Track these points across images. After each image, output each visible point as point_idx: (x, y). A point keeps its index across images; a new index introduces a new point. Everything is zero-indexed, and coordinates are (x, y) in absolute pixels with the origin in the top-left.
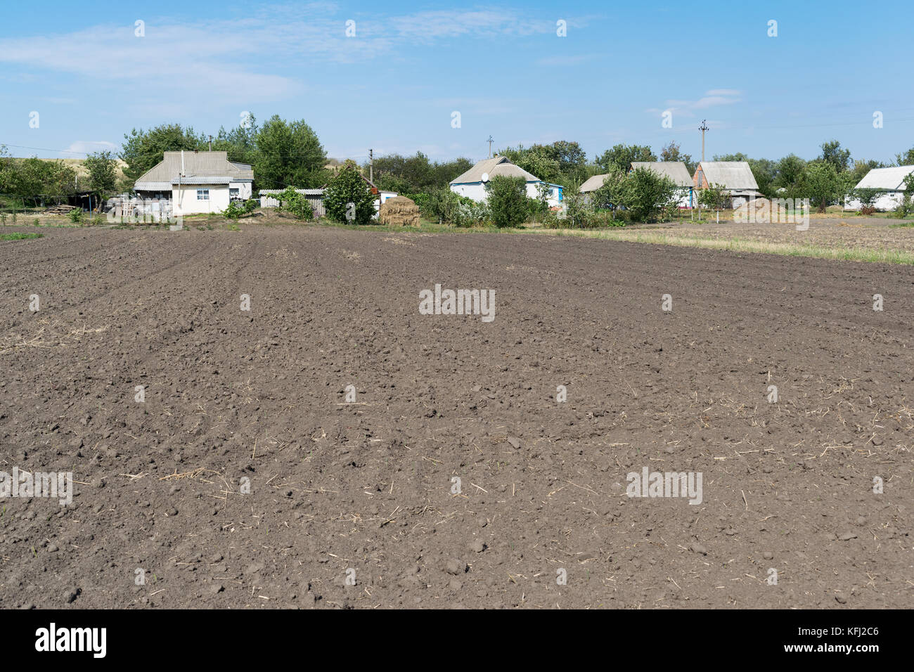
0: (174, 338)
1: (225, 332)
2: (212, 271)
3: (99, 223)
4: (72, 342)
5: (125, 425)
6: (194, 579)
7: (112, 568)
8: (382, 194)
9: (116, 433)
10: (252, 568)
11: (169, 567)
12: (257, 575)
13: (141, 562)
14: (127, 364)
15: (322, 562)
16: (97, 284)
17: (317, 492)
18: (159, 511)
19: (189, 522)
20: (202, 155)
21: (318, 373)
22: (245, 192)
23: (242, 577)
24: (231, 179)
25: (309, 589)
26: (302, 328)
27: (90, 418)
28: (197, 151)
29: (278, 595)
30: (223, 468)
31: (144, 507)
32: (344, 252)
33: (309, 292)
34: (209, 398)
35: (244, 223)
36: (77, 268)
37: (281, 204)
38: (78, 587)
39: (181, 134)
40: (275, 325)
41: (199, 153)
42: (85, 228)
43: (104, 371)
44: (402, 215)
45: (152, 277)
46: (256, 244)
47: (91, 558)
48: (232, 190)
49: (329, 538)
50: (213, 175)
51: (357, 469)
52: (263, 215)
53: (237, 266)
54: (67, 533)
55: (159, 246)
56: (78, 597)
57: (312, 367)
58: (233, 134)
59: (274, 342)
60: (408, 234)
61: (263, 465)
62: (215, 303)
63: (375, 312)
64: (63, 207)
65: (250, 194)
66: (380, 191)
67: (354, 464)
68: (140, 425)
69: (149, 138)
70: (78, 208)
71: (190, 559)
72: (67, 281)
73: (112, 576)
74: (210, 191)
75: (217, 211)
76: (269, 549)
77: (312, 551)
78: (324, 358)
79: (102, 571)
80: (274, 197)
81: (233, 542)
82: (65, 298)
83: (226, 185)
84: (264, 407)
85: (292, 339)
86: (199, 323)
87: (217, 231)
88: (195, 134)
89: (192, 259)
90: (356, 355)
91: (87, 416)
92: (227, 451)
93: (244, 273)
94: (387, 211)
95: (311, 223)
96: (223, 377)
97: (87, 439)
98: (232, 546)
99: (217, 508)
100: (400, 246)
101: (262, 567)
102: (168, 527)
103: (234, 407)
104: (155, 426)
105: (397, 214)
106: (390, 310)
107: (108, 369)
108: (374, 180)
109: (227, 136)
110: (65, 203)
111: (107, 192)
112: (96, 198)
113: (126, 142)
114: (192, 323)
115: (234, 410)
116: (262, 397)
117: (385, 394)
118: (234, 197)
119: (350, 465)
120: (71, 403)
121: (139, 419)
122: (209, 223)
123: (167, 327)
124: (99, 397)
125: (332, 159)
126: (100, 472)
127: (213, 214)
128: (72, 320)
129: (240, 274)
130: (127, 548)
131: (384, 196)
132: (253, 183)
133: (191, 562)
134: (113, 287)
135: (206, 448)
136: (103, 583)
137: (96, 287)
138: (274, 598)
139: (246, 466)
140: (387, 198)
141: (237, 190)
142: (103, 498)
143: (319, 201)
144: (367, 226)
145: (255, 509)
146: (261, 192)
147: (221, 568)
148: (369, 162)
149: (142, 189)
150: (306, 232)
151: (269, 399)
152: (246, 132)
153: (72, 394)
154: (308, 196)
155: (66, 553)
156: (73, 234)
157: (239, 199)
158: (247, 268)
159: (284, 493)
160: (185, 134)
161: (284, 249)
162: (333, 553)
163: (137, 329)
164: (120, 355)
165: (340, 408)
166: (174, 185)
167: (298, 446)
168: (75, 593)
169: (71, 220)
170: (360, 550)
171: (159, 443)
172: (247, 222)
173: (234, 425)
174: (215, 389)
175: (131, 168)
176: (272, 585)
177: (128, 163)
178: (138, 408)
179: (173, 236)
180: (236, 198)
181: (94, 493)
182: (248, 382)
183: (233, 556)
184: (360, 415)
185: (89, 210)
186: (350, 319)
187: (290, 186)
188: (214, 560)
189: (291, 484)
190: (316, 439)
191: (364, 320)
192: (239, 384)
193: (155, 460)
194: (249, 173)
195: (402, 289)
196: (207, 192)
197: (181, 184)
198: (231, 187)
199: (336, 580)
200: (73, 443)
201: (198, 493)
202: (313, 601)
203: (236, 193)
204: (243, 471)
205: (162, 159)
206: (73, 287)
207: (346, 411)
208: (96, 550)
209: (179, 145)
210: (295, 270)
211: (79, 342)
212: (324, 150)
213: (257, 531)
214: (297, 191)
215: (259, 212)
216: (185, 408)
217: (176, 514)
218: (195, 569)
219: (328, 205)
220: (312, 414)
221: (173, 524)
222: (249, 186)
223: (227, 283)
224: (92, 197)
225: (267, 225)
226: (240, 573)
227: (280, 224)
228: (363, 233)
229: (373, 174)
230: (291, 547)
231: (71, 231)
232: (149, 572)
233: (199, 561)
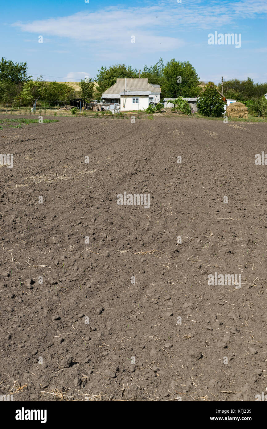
0: (129, 177)
1: (153, 175)
2: (142, 141)
3: (85, 115)
4: (80, 178)
5: (112, 223)
6: (158, 308)
7: (117, 299)
8: (228, 101)
9: (109, 227)
10: (186, 305)
11: (144, 301)
12: (189, 309)
13: (131, 297)
14: (108, 191)
15: (221, 305)
16: (87, 147)
17: (214, 267)
18: (136, 270)
19: (151, 277)
20: (135, 80)
21: (204, 200)
22: (157, 99)
23: (181, 309)
24: (150, 92)
25: (216, 319)
26: (192, 174)
27: (96, 219)
28: (133, 78)
29: (200, 320)
30: (164, 250)
31: (129, 268)
32: (208, 132)
33: (192, 154)
34: (151, 211)
35: (156, 116)
36: (76, 138)
37: (175, 106)
38: (103, 307)
39: (125, 69)
40: (177, 172)
41: (134, 79)
42: (78, 118)
43: (98, 194)
44: (238, 112)
45: (112, 144)
46: (162, 127)
47: (107, 292)
48: (150, 98)
49: (223, 292)
50: (141, 90)
51: (232, 255)
52: (165, 112)
53: (154, 139)
54: (94, 279)
55: (114, 127)
56: (103, 312)
57: (200, 197)
58: (151, 69)
59: (179, 182)
60: (242, 123)
61: (184, 249)
62: (146, 159)
63: (228, 166)
64: (68, 106)
65: (159, 100)
66: (227, 99)
67: (230, 252)
68: (120, 224)
69: (109, 71)
70: (75, 108)
71: (154, 297)
72: (73, 145)
73: (118, 303)
74: (139, 99)
75: (142, 109)
76: (193, 295)
77: (215, 298)
78: (206, 191)
79: (113, 300)
80: (172, 102)
81: (174, 290)
82: (73, 154)
83: (147, 96)
84: (180, 218)
85: (188, 180)
86: (139, 170)
87: (142, 119)
88: (133, 69)
89: (131, 135)
90: (222, 191)
91: (94, 218)
92: (164, 241)
93: (158, 142)
94: (230, 110)
95: (190, 116)
96: (156, 200)
97: (96, 230)
98: (174, 292)
99: (164, 271)
100: (237, 130)
101: (191, 305)
102: (141, 279)
103: (165, 217)
104: (127, 224)
105: (236, 112)
106: (236, 165)
107: (99, 193)
108: (223, 93)
109: (148, 70)
110: (69, 105)
111: (89, 99)
112: (83, 102)
113: (99, 74)
114: (136, 170)
115: (164, 219)
116: (178, 212)
117: (241, 214)
118: (151, 102)
119: (228, 252)
120: (86, 211)
121: (119, 221)
122: (138, 115)
123: (125, 171)
124: (98, 208)
125: (202, 82)
126: (105, 248)
127: (140, 111)
128: (78, 166)
129: (156, 143)
130: (123, 289)
131: (229, 102)
132: (161, 95)
133: (155, 299)
134: (95, 149)
135: (154, 239)
136: (114, 306)
137: (87, 148)
138: (199, 321)
139: (175, 249)
140: (231, 103)
141: (152, 98)
142: (109, 262)
143: (194, 104)
144: (219, 118)
145: (183, 273)
146: (165, 99)
147: (170, 303)
148: (222, 83)
149: (106, 97)
150: (187, 120)
151: (181, 213)
152: (158, 68)
153: (85, 206)
154: (189, 102)
155: (95, 289)
156: (73, 120)
157: (154, 103)
158: (159, 140)
159: (198, 266)
160: (127, 69)
161: (177, 130)
162: (226, 300)
163: (110, 172)
164: (104, 186)
165: (219, 220)
166: (121, 96)
167: (199, 240)
168: (102, 310)
169: (71, 113)
170: (240, 300)
171: (130, 234)
172: (157, 115)
173: (165, 227)
174: (153, 206)
175: (100, 86)
176: (197, 315)
177: (98, 84)
178: (118, 215)
179: (120, 122)
180: (152, 103)
181: (104, 259)
182: (170, 204)
183: (176, 298)
184: (229, 225)
185: (80, 108)
186: (216, 170)
187: (180, 96)
188: (166, 299)
189: (200, 261)
190: (207, 237)
191: (223, 171)
192: (165, 204)
193: (130, 243)
194: (159, 89)
195: (241, 154)
196: (137, 99)
197: (125, 95)
198: (149, 97)
199: (229, 315)
200: (89, 232)
201: (154, 263)
202: (219, 325)
203: (152, 100)
204: (174, 252)
205: (116, 82)
206: (76, 148)
207: (221, 222)
208: (108, 288)
209: (124, 75)
210: (184, 142)
211: (83, 178)
212: (198, 77)
213: (186, 285)
214: (183, 99)
215: (163, 110)
216: (140, 216)
217: (144, 273)
218: (158, 303)
219: (199, 107)
220: (204, 223)
221: (143, 278)
222: (159, 96)
223: (150, 148)
224: (82, 101)
225: (167, 117)
226: (180, 307)
227: (174, 116)
228: (218, 122)
229: (223, 90)
230: (204, 295)
231: (72, 118)
232: (135, 302)
233: (159, 299)
